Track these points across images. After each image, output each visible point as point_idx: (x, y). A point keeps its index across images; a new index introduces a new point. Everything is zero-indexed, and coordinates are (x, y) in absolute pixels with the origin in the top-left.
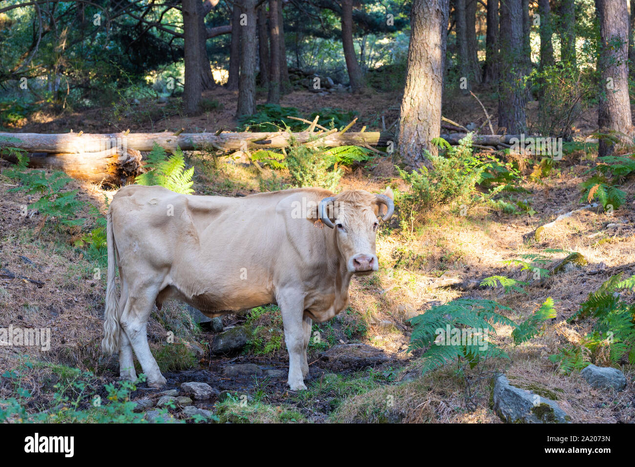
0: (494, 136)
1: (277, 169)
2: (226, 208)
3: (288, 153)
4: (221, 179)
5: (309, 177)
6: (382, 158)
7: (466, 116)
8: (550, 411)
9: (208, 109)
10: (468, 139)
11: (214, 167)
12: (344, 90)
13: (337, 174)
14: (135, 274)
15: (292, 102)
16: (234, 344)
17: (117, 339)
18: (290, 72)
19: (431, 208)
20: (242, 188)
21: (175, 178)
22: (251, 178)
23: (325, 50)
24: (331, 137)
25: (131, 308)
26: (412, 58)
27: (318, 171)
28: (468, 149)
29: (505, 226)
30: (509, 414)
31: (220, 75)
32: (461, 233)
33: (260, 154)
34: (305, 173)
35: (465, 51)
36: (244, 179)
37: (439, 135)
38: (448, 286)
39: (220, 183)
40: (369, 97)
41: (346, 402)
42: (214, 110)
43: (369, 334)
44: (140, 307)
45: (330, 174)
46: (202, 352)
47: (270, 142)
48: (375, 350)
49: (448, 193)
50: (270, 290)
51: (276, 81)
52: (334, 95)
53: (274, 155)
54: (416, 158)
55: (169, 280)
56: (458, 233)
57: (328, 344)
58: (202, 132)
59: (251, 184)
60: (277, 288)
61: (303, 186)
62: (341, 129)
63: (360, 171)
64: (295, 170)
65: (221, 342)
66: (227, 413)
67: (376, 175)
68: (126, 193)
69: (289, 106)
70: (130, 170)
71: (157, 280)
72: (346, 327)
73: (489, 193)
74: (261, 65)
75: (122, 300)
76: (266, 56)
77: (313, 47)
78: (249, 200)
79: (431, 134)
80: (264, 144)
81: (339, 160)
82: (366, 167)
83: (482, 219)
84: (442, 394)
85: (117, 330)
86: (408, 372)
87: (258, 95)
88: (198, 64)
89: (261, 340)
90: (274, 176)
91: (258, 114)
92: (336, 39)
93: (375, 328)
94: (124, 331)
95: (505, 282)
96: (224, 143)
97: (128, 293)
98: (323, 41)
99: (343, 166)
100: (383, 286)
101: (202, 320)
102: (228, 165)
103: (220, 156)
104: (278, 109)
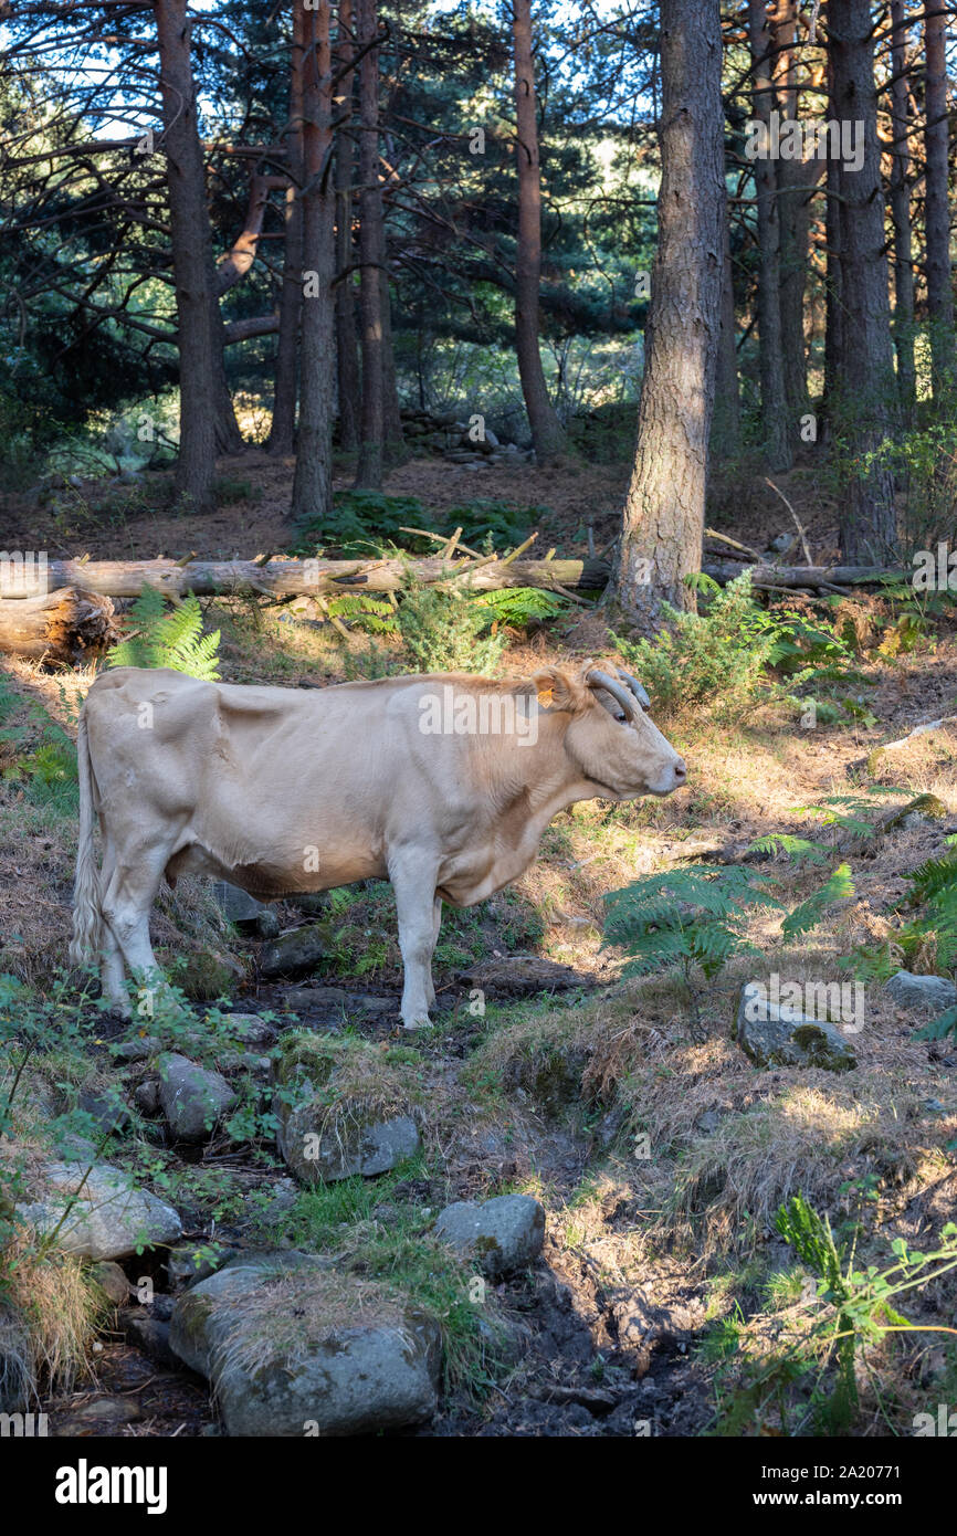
0: (812, 568)
1: (379, 634)
2: (291, 709)
3: (399, 601)
4: (268, 651)
5: (441, 649)
6: (586, 612)
7: (774, 519)
8: (820, 1037)
9: (228, 498)
10: (744, 581)
11: (254, 629)
12: (522, 457)
13: (494, 646)
14: (128, 826)
15: (409, 483)
16: (300, 958)
17: (96, 940)
18: (404, 418)
19: (674, 712)
20: (310, 671)
21: (184, 652)
22: (328, 651)
23: (481, 368)
24: (487, 572)
25: (121, 886)
26: (646, 416)
27: (458, 638)
28: (744, 600)
29: (816, 747)
30: (758, 1046)
31: (253, 421)
32: (729, 759)
33: (345, 602)
34: (434, 642)
35: (777, 378)
36: (315, 652)
37: (699, 568)
38: (697, 856)
39: (268, 660)
40: (573, 474)
41: (497, 1035)
42: (242, 501)
43: (548, 941)
44: (136, 882)
45: (481, 645)
46: (242, 971)
47: (364, 579)
48: (557, 967)
49: (706, 684)
50: (377, 853)
51: (376, 442)
52: (498, 468)
53: (371, 604)
54: (653, 614)
55: (190, 835)
56: (723, 759)
57: (472, 957)
58: (231, 559)
59: (328, 662)
60: (392, 847)
61: (429, 667)
62: (506, 553)
63: (542, 639)
64: (413, 637)
65: (277, 955)
66: (298, 1049)
67: (574, 647)
68: (111, 683)
69: (402, 494)
70: (92, 635)
71: (168, 835)
72: (506, 928)
73: (785, 683)
74: (341, 401)
75: (105, 871)
76: (353, 382)
77: (454, 361)
78: (330, 694)
79: (683, 567)
80: (352, 583)
81: (500, 615)
82: (553, 630)
83: (773, 734)
84: (654, 1018)
85: (95, 924)
86: (609, 996)
87: (338, 468)
88: (209, 404)
89: (350, 951)
90: (374, 649)
91: (337, 511)
92: (504, 347)
93: (558, 930)
94: (110, 928)
95: (793, 844)
96: (275, 582)
97: (115, 861)
98: (476, 350)
99: (508, 628)
100: (577, 856)
101: (240, 915)
102: (281, 625)
103: (267, 605)
104: (378, 502)
